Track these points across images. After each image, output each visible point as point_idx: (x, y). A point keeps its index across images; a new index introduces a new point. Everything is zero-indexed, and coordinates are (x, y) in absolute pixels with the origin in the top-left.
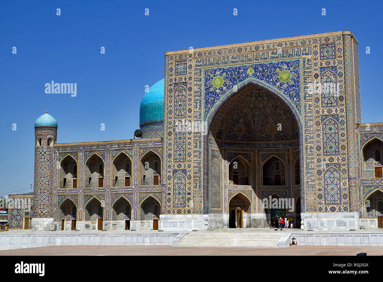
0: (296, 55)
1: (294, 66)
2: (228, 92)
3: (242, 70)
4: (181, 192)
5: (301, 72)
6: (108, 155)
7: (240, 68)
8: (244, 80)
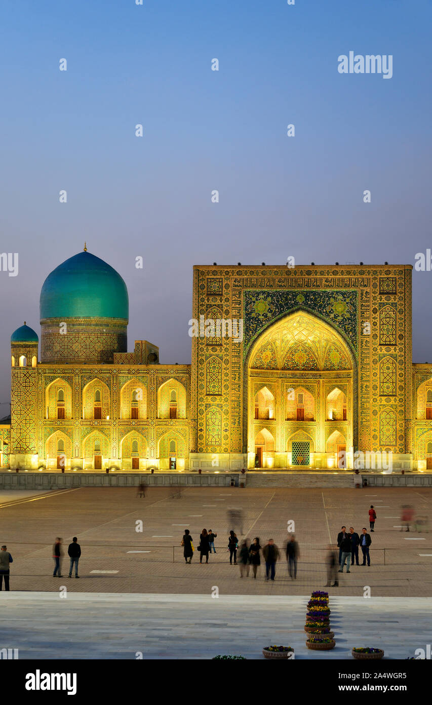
0: (353, 285)
1: (351, 297)
2: (273, 320)
3: (290, 296)
4: (216, 427)
5: (358, 304)
6: (115, 382)
7: (288, 294)
8: (292, 307)
